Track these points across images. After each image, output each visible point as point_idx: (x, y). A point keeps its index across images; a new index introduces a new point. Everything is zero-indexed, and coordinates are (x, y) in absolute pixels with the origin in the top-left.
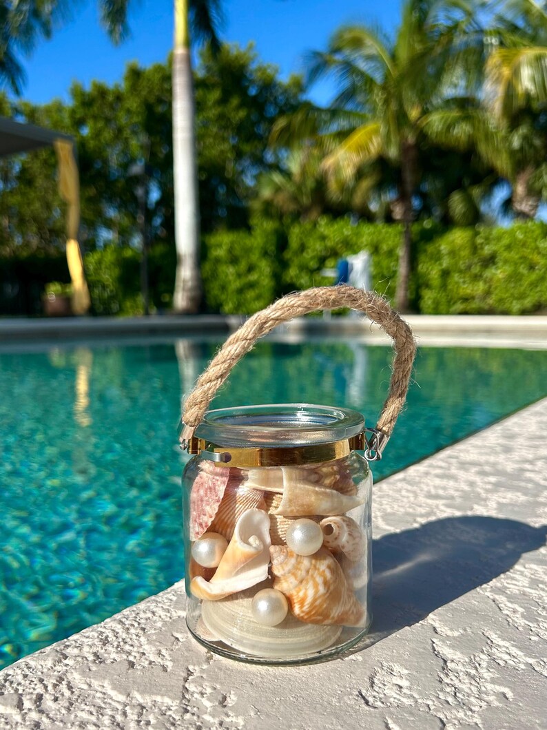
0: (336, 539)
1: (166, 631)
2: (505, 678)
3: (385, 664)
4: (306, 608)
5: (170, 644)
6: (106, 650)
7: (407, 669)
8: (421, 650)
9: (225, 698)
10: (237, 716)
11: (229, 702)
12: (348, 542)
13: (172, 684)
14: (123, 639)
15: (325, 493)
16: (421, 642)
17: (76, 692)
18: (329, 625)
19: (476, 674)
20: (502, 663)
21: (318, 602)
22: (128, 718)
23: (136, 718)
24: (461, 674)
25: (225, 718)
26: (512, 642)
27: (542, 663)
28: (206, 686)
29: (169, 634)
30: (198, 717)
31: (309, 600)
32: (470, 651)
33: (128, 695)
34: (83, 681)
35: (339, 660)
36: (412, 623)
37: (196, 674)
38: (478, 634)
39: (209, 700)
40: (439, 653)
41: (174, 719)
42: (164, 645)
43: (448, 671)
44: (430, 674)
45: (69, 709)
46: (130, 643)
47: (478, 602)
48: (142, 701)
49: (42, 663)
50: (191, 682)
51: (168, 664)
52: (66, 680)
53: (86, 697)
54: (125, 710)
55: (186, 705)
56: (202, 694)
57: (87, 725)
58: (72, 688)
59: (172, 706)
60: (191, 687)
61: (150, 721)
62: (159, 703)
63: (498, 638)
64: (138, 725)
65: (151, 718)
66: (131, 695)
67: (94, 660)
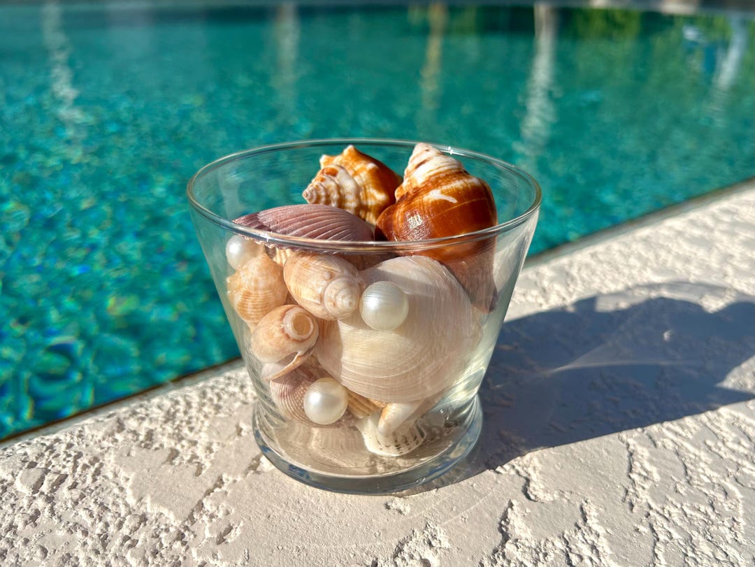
1: (235, 418)
3: (431, 526)
5: (226, 437)
6: (164, 429)
7: (450, 541)
8: (487, 516)
9: (230, 529)
10: (222, 560)
11: (232, 536)
13: (191, 496)
14: (190, 418)
16: (495, 503)
17: (98, 481)
20: (575, 560)
22: (121, 531)
23: (127, 534)
25: (210, 560)
26: (609, 530)
28: (223, 506)
29: (235, 422)
30: (188, 548)
32: (545, 532)
33: (140, 499)
34: (112, 469)
37: (224, 488)
38: (574, 505)
39: (211, 529)
40: (508, 523)
41: (161, 545)
42: (220, 438)
43: (498, 557)
44: (473, 557)
45: (76, 503)
46: (193, 425)
47: (608, 452)
48: (149, 510)
49: (95, 432)
50: (211, 498)
51: (208, 465)
52: (101, 461)
53: (103, 491)
54: (124, 519)
55: (187, 528)
56: (212, 516)
57: (78, 530)
58: (99, 474)
59: (172, 526)
60: (208, 504)
61: (138, 541)
62: (164, 518)
63: (598, 518)
64: (122, 545)
65: (142, 536)
66: (142, 501)
67: (142, 442)
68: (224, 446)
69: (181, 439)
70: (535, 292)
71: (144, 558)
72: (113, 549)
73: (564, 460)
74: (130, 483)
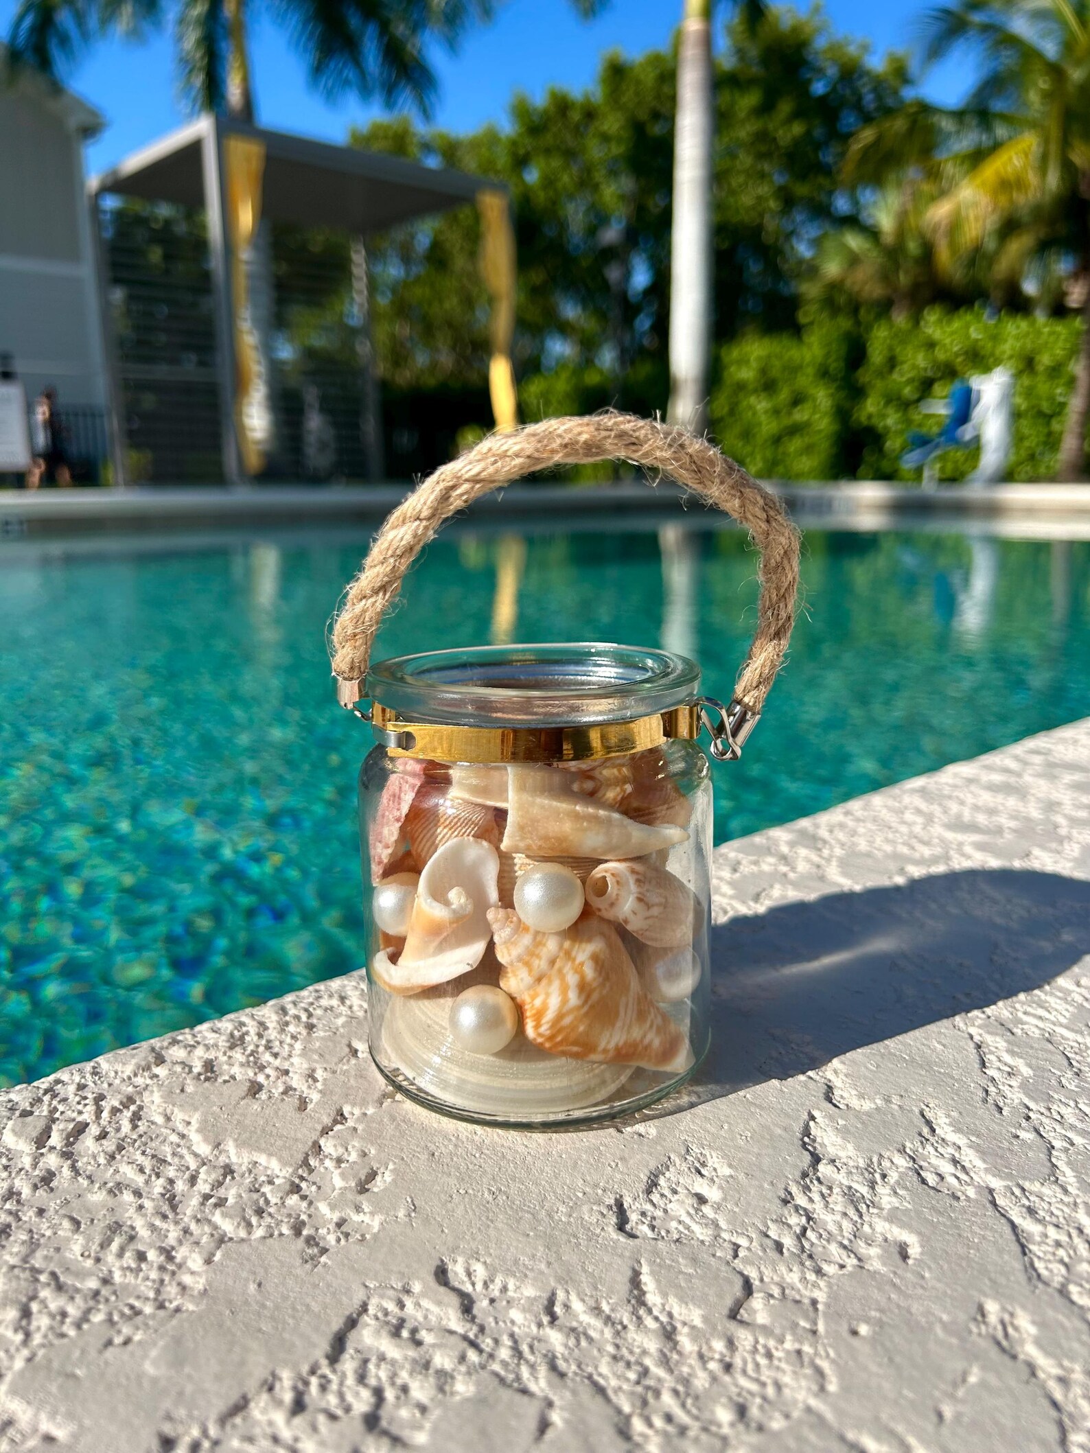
0: (612, 905)
1: (342, 1036)
2: (919, 1213)
3: (696, 1149)
4: (544, 1029)
5: (335, 1060)
6: (230, 1057)
7: (730, 1166)
8: (779, 1131)
9: (372, 1175)
10: (372, 1214)
11: (378, 1183)
12: (635, 913)
13: (299, 1136)
14: (269, 1041)
15: (596, 818)
16: (787, 1115)
17: (141, 1128)
18: (601, 1063)
19: (867, 1196)
20: (931, 1179)
21: (567, 1021)
22: (195, 1188)
23: (207, 1191)
24: (836, 1190)
25: (351, 1214)
26: (973, 1139)
27: (1017, 1192)
28: (354, 1147)
29: (345, 1041)
30: (311, 1203)
31: (550, 1015)
32: (876, 1147)
33: (217, 1146)
34: (161, 1110)
35: (612, 1131)
36: (791, 1072)
37: (350, 1123)
38: (911, 1111)
39: (343, 1176)
40: (814, 1141)
41: (267, 1202)
42: (327, 1061)
43: (811, 1182)
44: (772, 1182)
45: (113, 1157)
46: (276, 1050)
47: (944, 1046)
48: (234, 1159)
49: (119, 1067)
50: (334, 1137)
51: (315, 1097)
52: (138, 1103)
53: (152, 1140)
54: (197, 1172)
55: (302, 1178)
56: (339, 1161)
57: (124, 1191)
58: (140, 1119)
59: (278, 1177)
60: (328, 1145)
61: (226, 1199)
62: (261, 1168)
63: (951, 1124)
64: (203, 1204)
65: (231, 1193)
66: (221, 1147)
67: (200, 1074)
68: (334, 1072)
69: (262, 1068)
70: (771, 860)
71: (244, 1218)
72: (189, 1212)
73: (878, 1058)
74: (195, 1125)
